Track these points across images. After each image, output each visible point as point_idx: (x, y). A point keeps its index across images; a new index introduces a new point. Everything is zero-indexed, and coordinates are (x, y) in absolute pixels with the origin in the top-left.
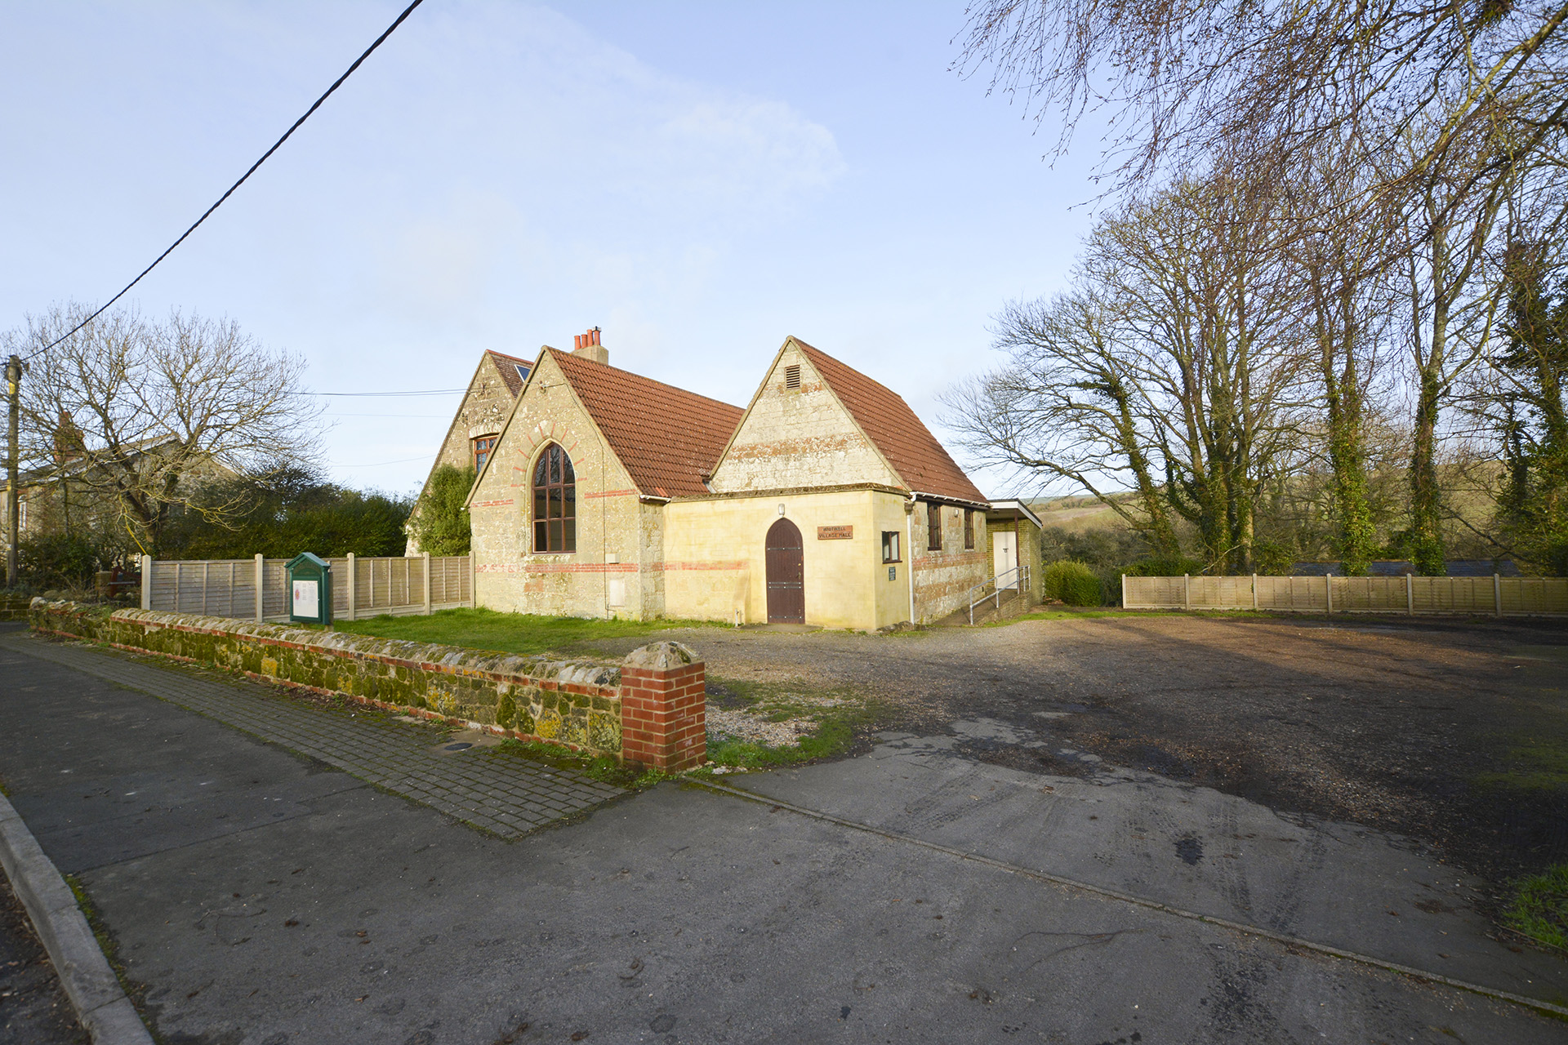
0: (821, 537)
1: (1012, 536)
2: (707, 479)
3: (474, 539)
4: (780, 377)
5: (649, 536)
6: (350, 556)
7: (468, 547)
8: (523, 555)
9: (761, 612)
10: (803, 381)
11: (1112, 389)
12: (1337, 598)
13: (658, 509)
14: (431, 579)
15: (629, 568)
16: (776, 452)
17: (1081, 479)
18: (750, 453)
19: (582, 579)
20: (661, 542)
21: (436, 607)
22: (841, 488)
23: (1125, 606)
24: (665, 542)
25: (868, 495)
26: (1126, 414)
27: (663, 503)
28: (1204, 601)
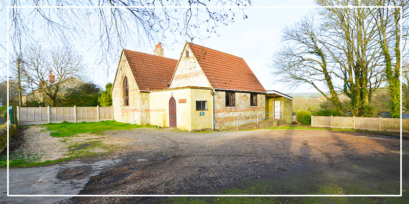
0: (179, 102)
1: (279, 102)
2: (169, 86)
3: (113, 102)
4: (184, 54)
5: (144, 102)
6: (75, 106)
7: (112, 104)
8: (121, 107)
9: (168, 124)
10: (189, 55)
11: (319, 53)
12: (383, 126)
13: (147, 94)
14: (99, 113)
15: (138, 111)
16: (184, 77)
17: (313, 84)
18: (178, 77)
19: (131, 113)
20: (148, 103)
21: (101, 120)
22: (183, 88)
23: (312, 126)
24: (150, 103)
25: (189, 89)
26: (324, 61)
27: (149, 92)
28: (337, 125)
